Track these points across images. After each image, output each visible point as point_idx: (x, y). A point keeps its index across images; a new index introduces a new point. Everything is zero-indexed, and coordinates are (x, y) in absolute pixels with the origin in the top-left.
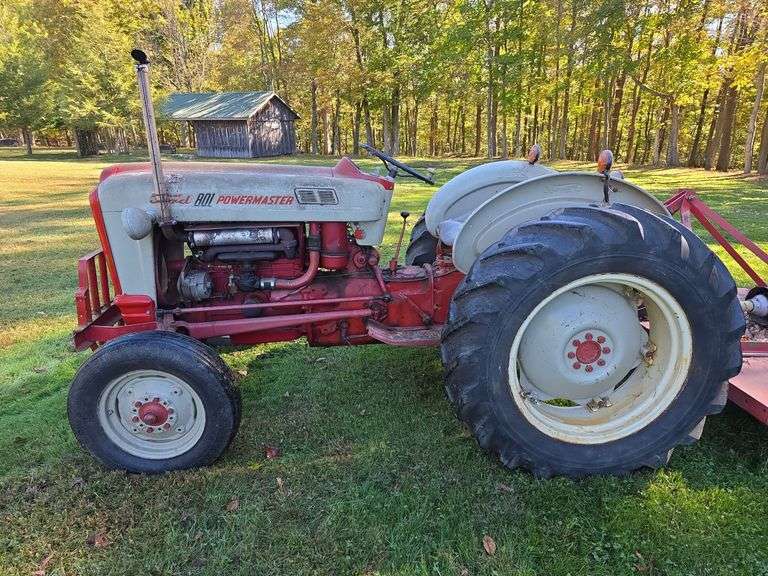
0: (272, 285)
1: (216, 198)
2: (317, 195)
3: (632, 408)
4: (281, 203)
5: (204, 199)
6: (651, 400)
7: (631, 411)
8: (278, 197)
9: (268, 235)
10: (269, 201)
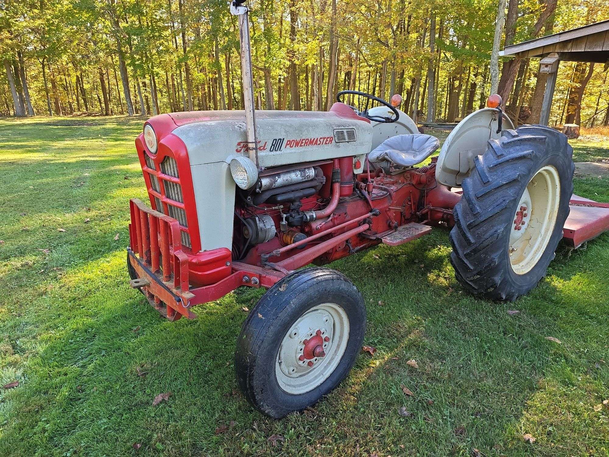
0: (315, 216)
1: (285, 142)
2: (345, 134)
3: (531, 247)
4: (326, 143)
5: (277, 145)
6: (540, 239)
7: (532, 248)
8: (324, 138)
9: (311, 173)
10: (319, 142)
